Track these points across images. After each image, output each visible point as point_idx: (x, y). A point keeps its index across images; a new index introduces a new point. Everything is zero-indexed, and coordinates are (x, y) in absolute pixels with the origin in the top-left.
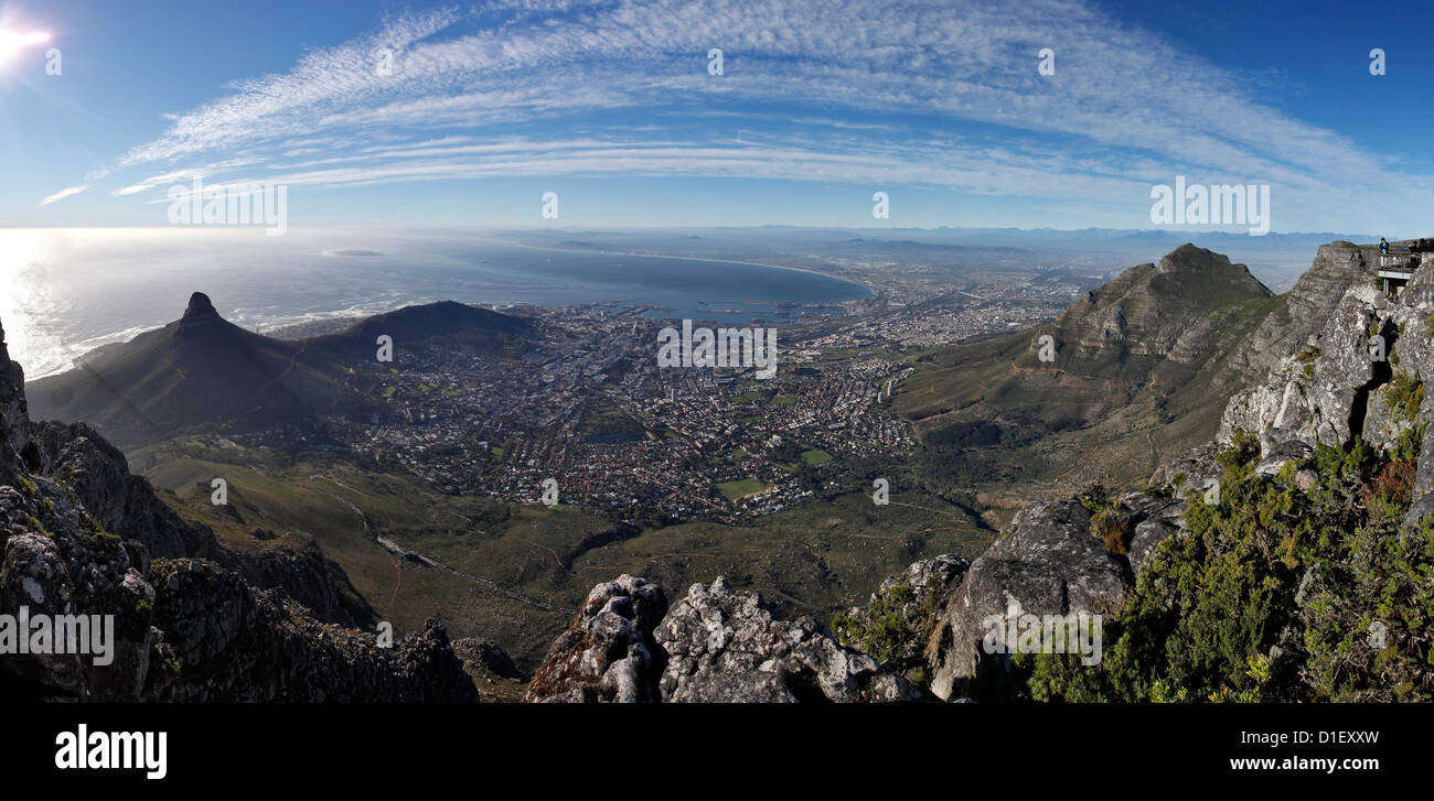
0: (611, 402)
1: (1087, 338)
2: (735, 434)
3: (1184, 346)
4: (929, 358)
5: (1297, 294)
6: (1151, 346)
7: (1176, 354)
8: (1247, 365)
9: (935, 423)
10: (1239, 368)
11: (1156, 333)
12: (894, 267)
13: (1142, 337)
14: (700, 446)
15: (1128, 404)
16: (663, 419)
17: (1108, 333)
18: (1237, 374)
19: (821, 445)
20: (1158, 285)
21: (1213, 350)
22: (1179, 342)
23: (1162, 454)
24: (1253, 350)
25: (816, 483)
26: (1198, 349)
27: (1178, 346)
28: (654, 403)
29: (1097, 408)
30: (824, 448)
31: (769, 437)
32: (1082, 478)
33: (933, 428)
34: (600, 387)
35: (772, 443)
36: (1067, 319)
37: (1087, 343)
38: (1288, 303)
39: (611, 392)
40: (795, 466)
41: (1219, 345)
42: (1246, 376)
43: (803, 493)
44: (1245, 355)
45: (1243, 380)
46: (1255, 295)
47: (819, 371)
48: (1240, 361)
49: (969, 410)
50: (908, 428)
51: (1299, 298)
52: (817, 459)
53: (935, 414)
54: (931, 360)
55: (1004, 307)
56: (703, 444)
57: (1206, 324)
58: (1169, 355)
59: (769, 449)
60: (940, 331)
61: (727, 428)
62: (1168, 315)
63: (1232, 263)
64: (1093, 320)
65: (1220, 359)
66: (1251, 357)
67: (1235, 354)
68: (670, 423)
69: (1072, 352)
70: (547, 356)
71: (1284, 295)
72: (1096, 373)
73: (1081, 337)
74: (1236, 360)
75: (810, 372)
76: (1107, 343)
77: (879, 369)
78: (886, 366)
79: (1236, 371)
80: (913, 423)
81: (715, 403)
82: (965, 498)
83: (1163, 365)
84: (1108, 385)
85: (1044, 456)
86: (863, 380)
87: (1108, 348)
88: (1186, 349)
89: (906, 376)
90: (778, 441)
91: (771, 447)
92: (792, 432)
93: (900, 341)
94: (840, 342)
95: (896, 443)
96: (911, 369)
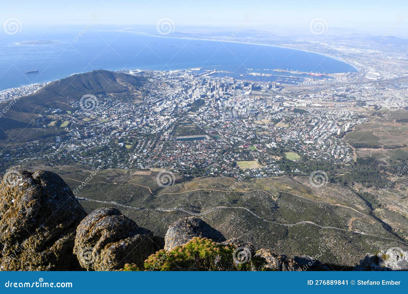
0: (191, 121)
2: (252, 140)
14: (233, 143)
16: (216, 129)
19: (297, 150)
25: (288, 168)
28: (213, 122)
30: (298, 152)
31: (269, 142)
34: (185, 113)
39: (192, 115)
40: (279, 158)
43: (280, 172)
47: (308, 112)
50: (351, 151)
52: (292, 156)
56: (234, 142)
59: (267, 148)
61: (249, 136)
68: (220, 131)
70: (159, 98)
75: (302, 112)
80: (354, 149)
81: (245, 123)
82: (370, 197)
86: (332, 120)
89: (360, 123)
90: (274, 145)
91: (269, 147)
92: (283, 142)
93: (365, 101)
94: (327, 97)
95: (340, 158)
96: (365, 119)
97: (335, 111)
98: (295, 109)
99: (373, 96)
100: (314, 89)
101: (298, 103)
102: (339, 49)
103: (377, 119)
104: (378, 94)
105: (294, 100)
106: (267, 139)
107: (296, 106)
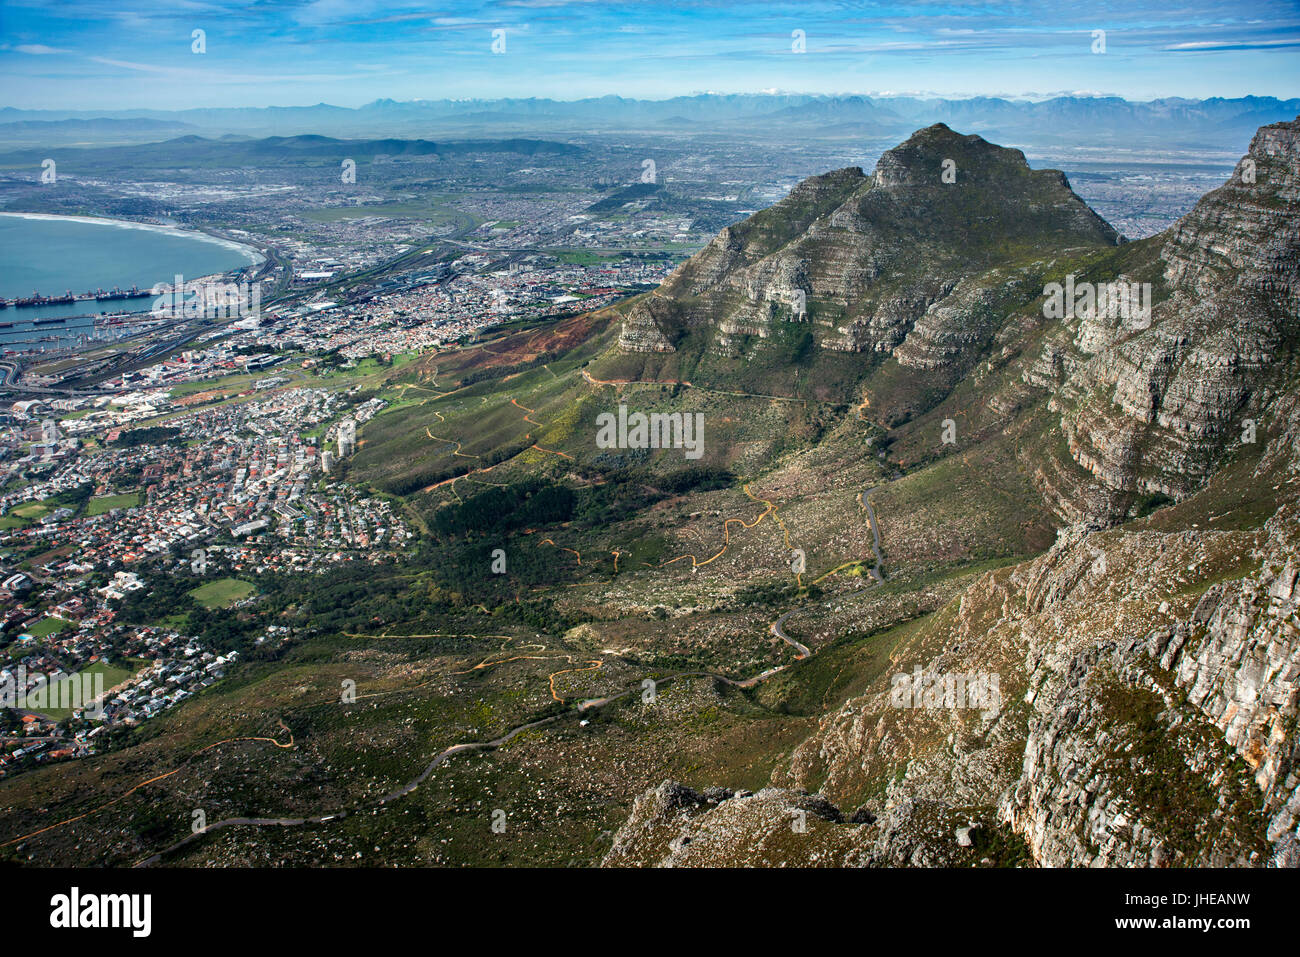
1: (733, 316)
3: (928, 334)
4: (405, 377)
5: (1187, 238)
6: (861, 334)
7: (913, 352)
8: (1062, 378)
9: (447, 495)
10: (1044, 383)
11: (870, 311)
12: (289, 194)
13: (843, 316)
15: (815, 442)
17: (774, 307)
18: (1040, 395)
19: (223, 569)
20: (874, 214)
21: (988, 346)
22: (918, 327)
23: (889, 528)
24: (1076, 350)
26: (957, 344)
27: (916, 335)
29: (757, 448)
30: (234, 574)
31: (105, 578)
32: (743, 565)
33: (445, 504)
35: (118, 589)
36: (684, 282)
37: (732, 329)
38: (1165, 256)
40: (181, 617)
41: (1001, 337)
42: (1060, 398)
43: (220, 659)
44: (1058, 360)
45: (1053, 406)
46: (1082, 237)
47: (177, 431)
48: (1048, 369)
49: (512, 463)
50: (396, 509)
51: (1192, 248)
53: (444, 477)
54: (412, 379)
55: (541, 265)
57: (973, 293)
58: (898, 353)
59: (113, 602)
60: (418, 323)
62: (895, 275)
63: (1034, 168)
64: (744, 282)
65: (1001, 365)
66: (1070, 362)
67: (1036, 356)
69: (703, 347)
71: (1152, 239)
72: (753, 389)
73: (719, 316)
74: (1038, 366)
75: (156, 436)
76: (772, 327)
77: (307, 410)
78: (322, 402)
79: (1033, 389)
80: (401, 499)
83: (884, 371)
84: (776, 408)
85: (667, 533)
86: (277, 433)
87: (774, 337)
88: (931, 343)
89: (368, 416)
90: (130, 581)
91: (119, 596)
92: (155, 558)
93: (338, 349)
94: (207, 365)
95: (378, 539)
96: (375, 401)
97: (268, 403)
98: (123, 434)
99: (347, 327)
100: (147, 349)
101: (121, 409)
102: (162, 196)
103: (408, 390)
104: (361, 319)
105: (96, 405)
106: (87, 572)
107: (121, 420)
